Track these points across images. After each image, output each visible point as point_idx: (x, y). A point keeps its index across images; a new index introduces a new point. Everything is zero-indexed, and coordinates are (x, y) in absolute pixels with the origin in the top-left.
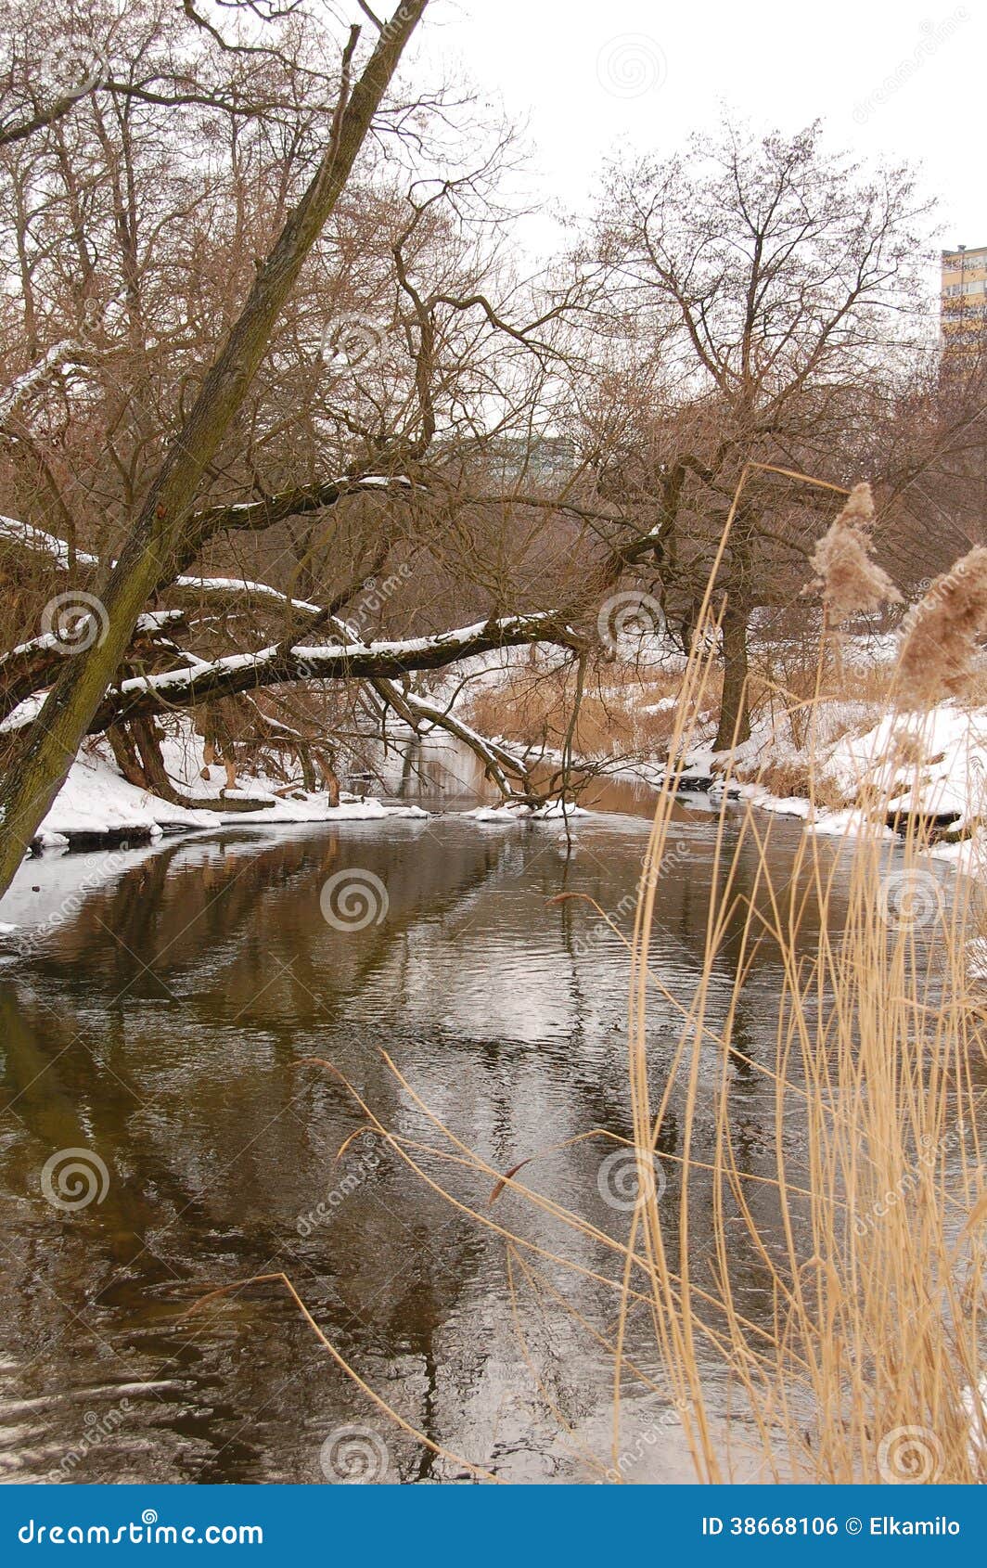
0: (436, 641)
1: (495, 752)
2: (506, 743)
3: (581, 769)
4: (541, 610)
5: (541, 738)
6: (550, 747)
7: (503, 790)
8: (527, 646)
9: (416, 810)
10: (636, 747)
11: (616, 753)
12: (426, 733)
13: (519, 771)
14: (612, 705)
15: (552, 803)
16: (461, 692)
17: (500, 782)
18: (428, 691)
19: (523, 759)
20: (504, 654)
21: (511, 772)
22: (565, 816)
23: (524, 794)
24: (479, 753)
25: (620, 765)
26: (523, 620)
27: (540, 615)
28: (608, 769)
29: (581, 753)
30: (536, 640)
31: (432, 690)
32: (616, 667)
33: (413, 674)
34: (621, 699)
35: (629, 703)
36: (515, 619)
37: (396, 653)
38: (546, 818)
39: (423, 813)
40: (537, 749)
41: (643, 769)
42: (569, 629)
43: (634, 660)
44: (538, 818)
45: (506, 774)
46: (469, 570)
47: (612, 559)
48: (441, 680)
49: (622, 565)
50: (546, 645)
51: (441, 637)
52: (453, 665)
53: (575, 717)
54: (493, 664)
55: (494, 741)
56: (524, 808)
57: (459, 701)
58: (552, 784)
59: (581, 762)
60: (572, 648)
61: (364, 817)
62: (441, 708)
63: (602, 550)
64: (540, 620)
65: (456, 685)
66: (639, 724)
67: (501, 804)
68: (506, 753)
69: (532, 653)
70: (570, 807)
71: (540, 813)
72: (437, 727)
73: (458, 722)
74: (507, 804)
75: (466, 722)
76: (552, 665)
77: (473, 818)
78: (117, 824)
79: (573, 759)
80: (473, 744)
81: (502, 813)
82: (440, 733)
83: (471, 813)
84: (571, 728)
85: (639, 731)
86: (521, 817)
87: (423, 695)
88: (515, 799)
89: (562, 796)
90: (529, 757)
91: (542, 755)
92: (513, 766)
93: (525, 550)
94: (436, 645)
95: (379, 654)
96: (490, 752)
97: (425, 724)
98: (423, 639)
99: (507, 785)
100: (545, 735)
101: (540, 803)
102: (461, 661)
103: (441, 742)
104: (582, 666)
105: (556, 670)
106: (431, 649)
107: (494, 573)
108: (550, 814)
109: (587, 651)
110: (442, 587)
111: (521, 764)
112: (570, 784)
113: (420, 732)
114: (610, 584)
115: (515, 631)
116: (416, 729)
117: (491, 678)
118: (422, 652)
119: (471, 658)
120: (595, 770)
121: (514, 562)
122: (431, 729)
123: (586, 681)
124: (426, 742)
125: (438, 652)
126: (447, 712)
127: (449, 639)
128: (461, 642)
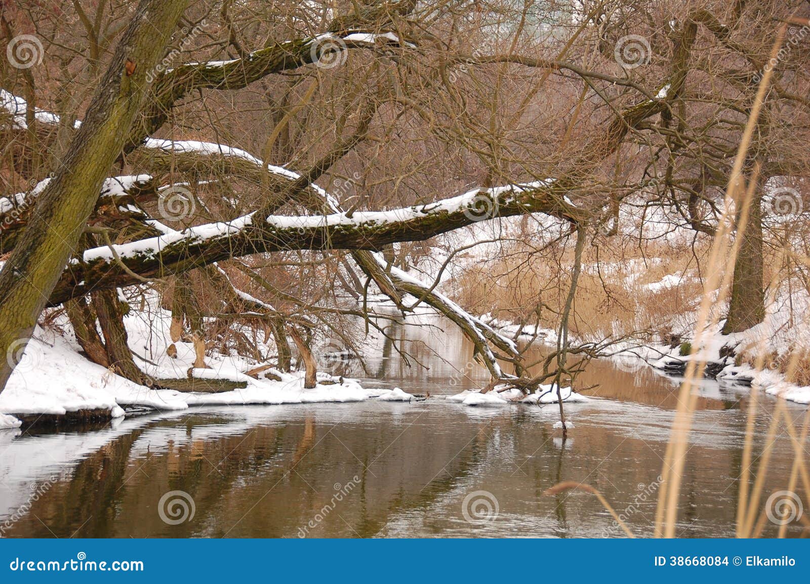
0: (423, 211)
1: (484, 330)
2: (495, 322)
3: (577, 351)
4: (536, 179)
5: (534, 316)
6: (543, 327)
7: (493, 372)
8: (518, 218)
9: (399, 393)
10: (637, 327)
11: (616, 334)
12: (410, 309)
13: (510, 352)
14: (612, 281)
15: (545, 387)
16: (448, 266)
17: (490, 363)
18: (411, 264)
19: (515, 339)
20: (497, 227)
21: (501, 353)
22: (560, 402)
23: (515, 377)
24: (467, 332)
25: (619, 347)
26: (517, 190)
27: (536, 184)
28: (607, 351)
29: (578, 333)
30: (531, 210)
31: (416, 263)
32: (616, 240)
33: (397, 246)
34: (621, 275)
35: (630, 280)
36: (508, 188)
37: (380, 223)
38: (539, 403)
39: (406, 396)
40: (529, 329)
41: (646, 351)
42: (567, 200)
43: (636, 234)
44: (530, 403)
45: (496, 355)
46: (461, 136)
47: (615, 124)
48: (426, 253)
49: (626, 130)
50: (541, 216)
51: (428, 207)
52: (441, 239)
53: (571, 295)
54: (482, 236)
55: (484, 319)
56: (516, 392)
57: (446, 276)
58: (546, 368)
59: (577, 344)
60: (570, 219)
61: (342, 399)
62: (427, 283)
63: (604, 113)
64: (537, 191)
65: (443, 259)
66: (641, 303)
67: (490, 388)
68: (496, 332)
69: (523, 225)
70: (565, 392)
71: (533, 397)
72: (423, 304)
73: (444, 297)
74: (497, 388)
75: (453, 299)
76: (548, 237)
77: (460, 402)
78: (75, 404)
79: (570, 338)
80: (461, 322)
81: (492, 397)
82: (424, 311)
83: (458, 397)
84: (568, 306)
85: (640, 310)
86: (512, 402)
87: (406, 269)
88: (505, 382)
89: (557, 380)
90: (520, 337)
91: (535, 335)
92: (503, 346)
93: (520, 114)
94: (423, 215)
95: (361, 225)
96: (479, 332)
97: (409, 300)
98: (409, 209)
99: (497, 367)
100: (538, 314)
101: (533, 387)
102: (449, 233)
103: (424, 320)
104: (581, 239)
105: (550, 244)
106: (418, 220)
107: (487, 138)
108: (543, 399)
109: (585, 224)
110: (430, 153)
111: (512, 345)
112: (566, 367)
113: (404, 309)
114: (613, 151)
115: (508, 201)
116: (399, 305)
117: (479, 252)
118: (409, 223)
119: (459, 230)
120: (592, 352)
121: (509, 126)
122: (416, 305)
123: (584, 254)
124: (410, 319)
125: (425, 223)
126: (433, 287)
127: (437, 210)
128: (450, 213)
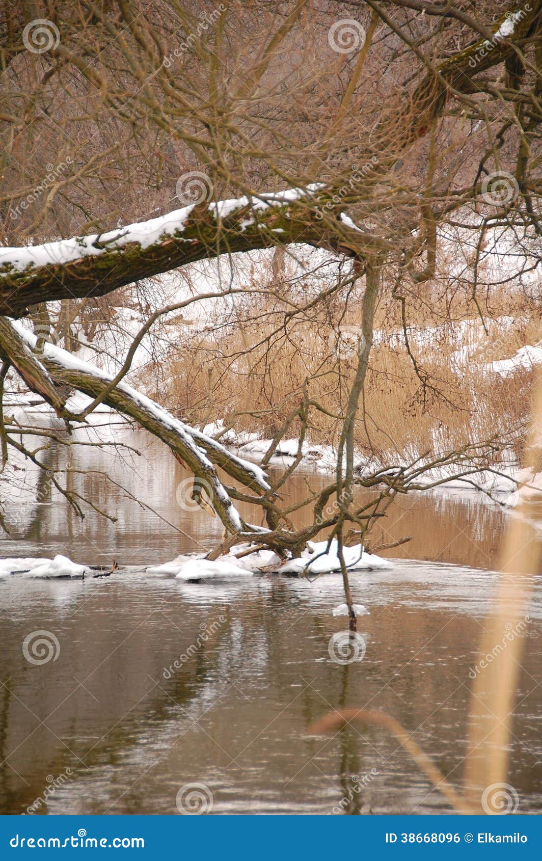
0: (96, 245)
1: (212, 452)
2: (231, 434)
3: (372, 481)
4: (292, 184)
5: (296, 424)
6: (313, 441)
7: (227, 521)
8: (267, 253)
9: (63, 564)
10: (475, 438)
11: (439, 450)
12: (80, 418)
13: (256, 487)
14: (430, 359)
15: (318, 546)
16: (145, 341)
17: (221, 507)
18: (82, 338)
19: (264, 464)
20: (225, 267)
21: (240, 488)
22: (342, 570)
23: (266, 530)
24: (182, 454)
25: (445, 472)
26: (259, 204)
27: (291, 194)
28: (423, 480)
29: (372, 451)
30: (284, 240)
31: (90, 336)
32: (435, 288)
33: (54, 306)
34: (445, 347)
35: (461, 356)
36: (244, 201)
37: (20, 267)
38: (310, 574)
39: (76, 569)
40: (289, 445)
41: (490, 479)
42: (347, 220)
43: (469, 275)
44: (293, 574)
45: (232, 493)
46: (156, 111)
47: (426, 85)
48: (107, 318)
49: (444, 96)
50: (303, 249)
51: (105, 237)
52: (130, 291)
53: (359, 385)
54: (204, 285)
55: (209, 432)
56: (267, 557)
57: (141, 357)
58: (318, 510)
59: (371, 469)
60: (352, 254)
62: (108, 371)
63: (405, 67)
64: (292, 204)
65: (135, 328)
66: (482, 395)
67: (224, 550)
68: (232, 453)
69: (276, 266)
70: (352, 554)
71: (297, 564)
72: (102, 407)
73: (140, 395)
74: (235, 550)
75: (155, 397)
76: (317, 287)
77: (171, 576)
79: (357, 461)
80: (168, 436)
81: (227, 566)
82: (105, 419)
83: (168, 567)
84: (353, 404)
85: (481, 407)
86: (261, 573)
87: (74, 346)
88: (249, 539)
89: (338, 533)
90: (274, 460)
91: (299, 456)
92: (245, 477)
93: (260, 70)
94: (96, 252)
96: (201, 453)
97: (78, 402)
98: (72, 242)
99: (234, 513)
100: (303, 418)
101: (297, 546)
102: (146, 282)
103: (108, 435)
104: (371, 288)
105: (323, 296)
106: (88, 260)
107: (203, 115)
108: (315, 567)
109: (380, 261)
110: (106, 141)
111: (260, 473)
112: (353, 509)
113: (70, 417)
114: (423, 131)
115: (244, 224)
116: (61, 410)
117: (199, 312)
118: (71, 266)
119: (165, 276)
120: (398, 482)
121: (241, 93)
122: (90, 409)
123: (379, 315)
124: (81, 434)
125: (101, 265)
126: (120, 377)
127: (121, 242)
128: (144, 247)
